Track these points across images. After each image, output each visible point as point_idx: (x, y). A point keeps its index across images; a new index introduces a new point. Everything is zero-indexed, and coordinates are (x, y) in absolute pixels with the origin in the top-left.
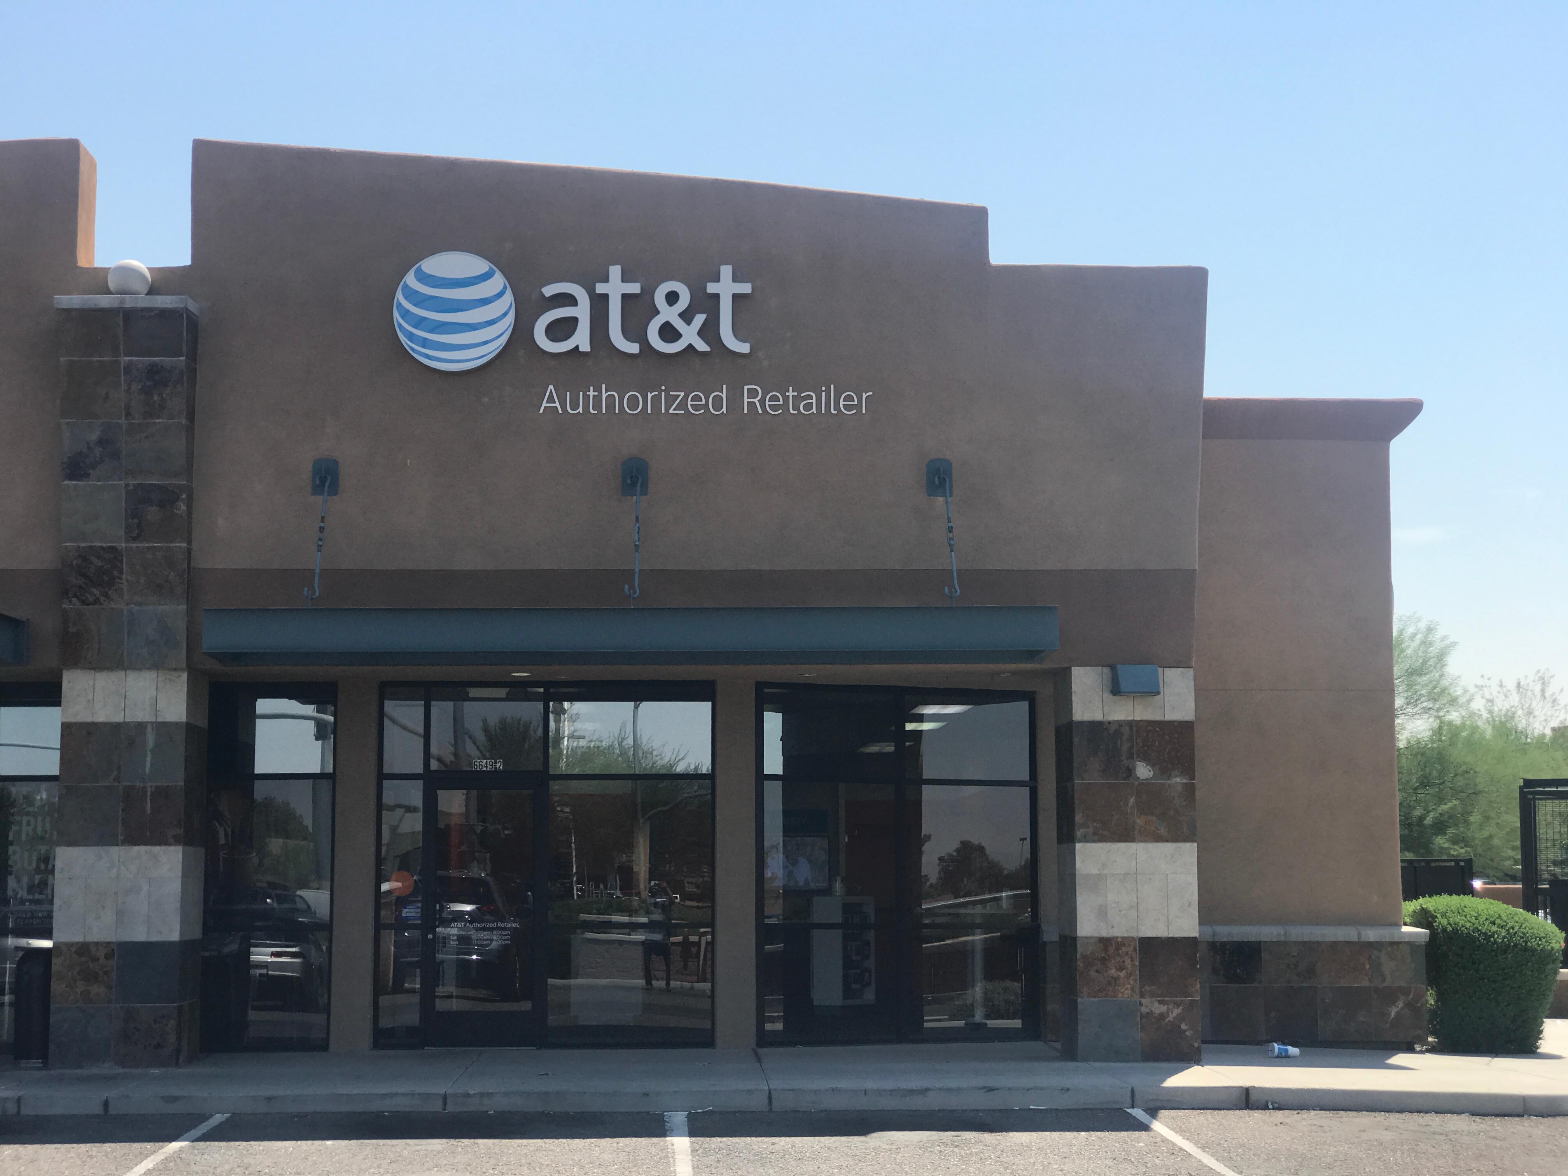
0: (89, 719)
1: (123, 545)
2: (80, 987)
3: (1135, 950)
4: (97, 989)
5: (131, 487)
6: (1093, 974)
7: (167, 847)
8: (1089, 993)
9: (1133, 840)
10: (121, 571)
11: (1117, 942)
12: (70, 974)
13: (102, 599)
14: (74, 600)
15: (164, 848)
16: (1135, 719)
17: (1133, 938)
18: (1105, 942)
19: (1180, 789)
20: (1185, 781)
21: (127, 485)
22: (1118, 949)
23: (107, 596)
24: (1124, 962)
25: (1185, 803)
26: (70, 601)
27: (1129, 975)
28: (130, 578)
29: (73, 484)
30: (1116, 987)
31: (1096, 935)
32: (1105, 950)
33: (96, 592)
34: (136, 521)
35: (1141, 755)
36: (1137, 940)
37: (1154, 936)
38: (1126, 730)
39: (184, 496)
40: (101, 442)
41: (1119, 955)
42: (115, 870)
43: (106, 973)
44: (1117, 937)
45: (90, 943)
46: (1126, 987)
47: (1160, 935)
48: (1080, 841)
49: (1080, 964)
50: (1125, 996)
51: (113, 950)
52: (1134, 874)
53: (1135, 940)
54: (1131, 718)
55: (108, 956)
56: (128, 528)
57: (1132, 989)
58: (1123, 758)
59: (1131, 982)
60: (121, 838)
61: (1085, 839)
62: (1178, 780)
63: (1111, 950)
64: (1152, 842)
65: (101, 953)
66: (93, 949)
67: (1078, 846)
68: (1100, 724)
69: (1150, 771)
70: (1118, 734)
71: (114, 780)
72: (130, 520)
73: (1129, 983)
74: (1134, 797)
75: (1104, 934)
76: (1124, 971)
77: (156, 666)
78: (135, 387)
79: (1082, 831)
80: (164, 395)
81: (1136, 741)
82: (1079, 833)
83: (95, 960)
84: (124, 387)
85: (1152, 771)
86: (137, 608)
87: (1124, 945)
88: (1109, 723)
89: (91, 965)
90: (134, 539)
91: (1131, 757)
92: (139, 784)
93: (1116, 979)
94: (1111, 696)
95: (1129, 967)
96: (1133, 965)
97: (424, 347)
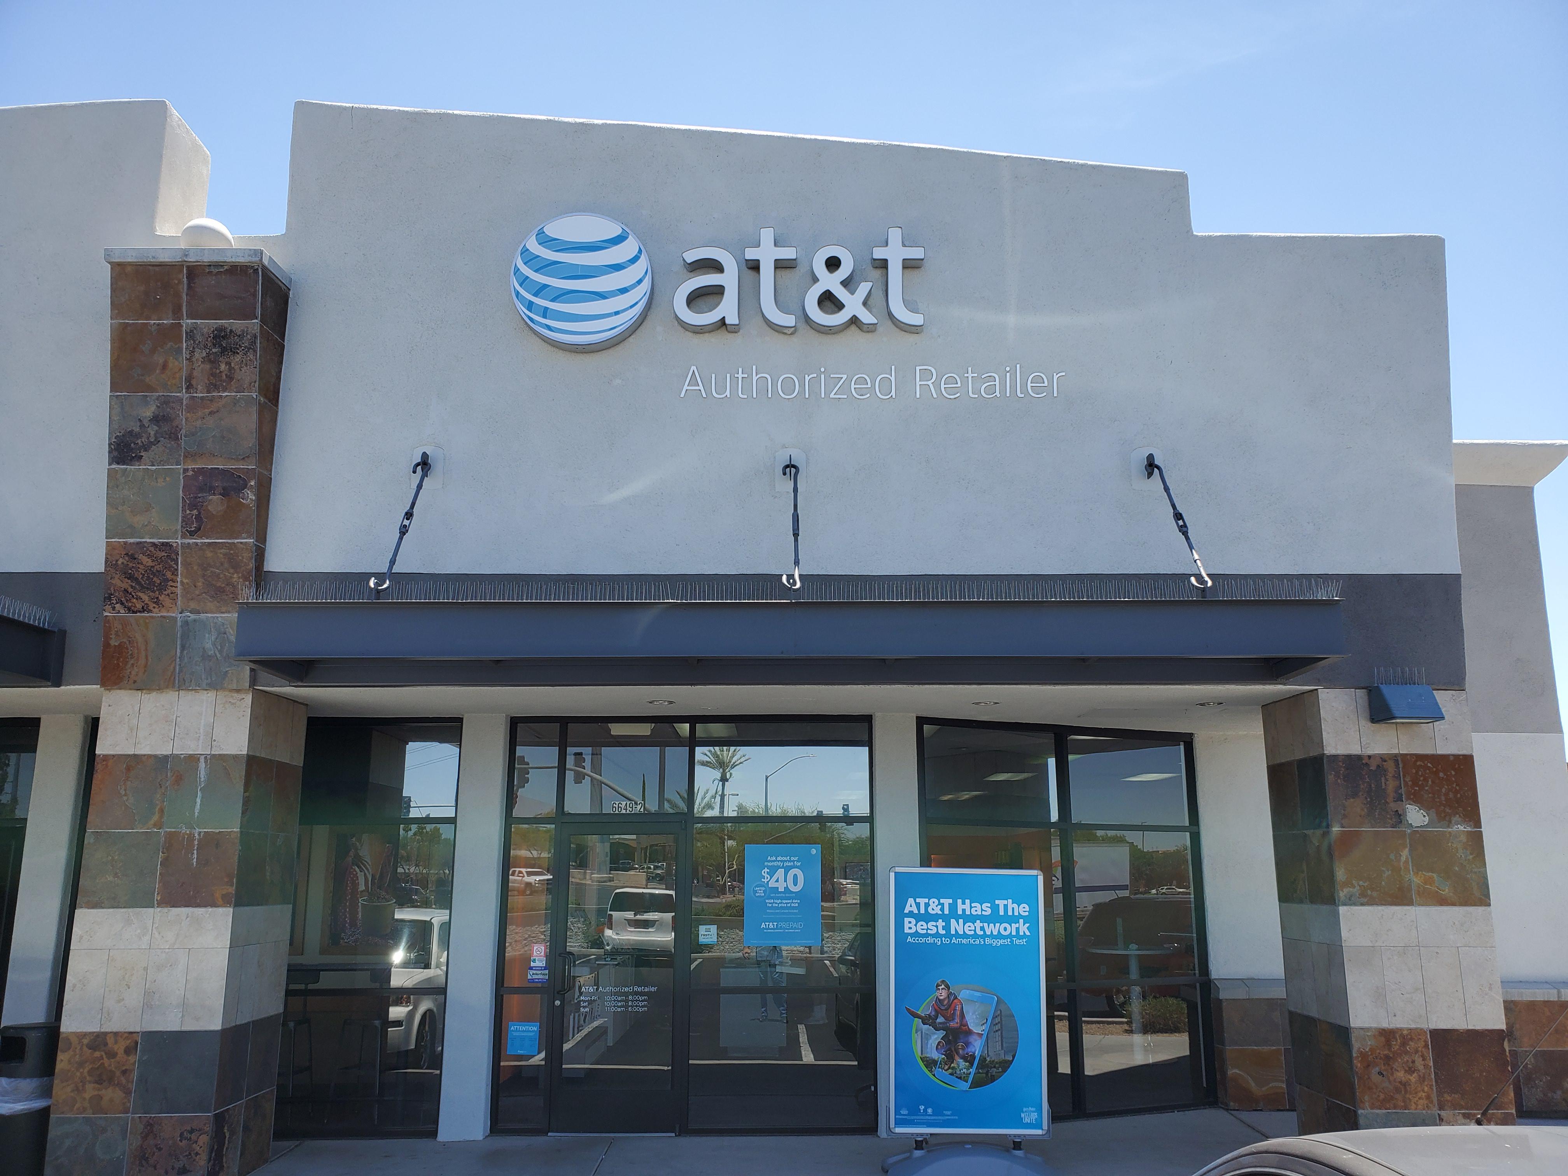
0: (131, 752)
1: (179, 541)
2: (90, 1091)
3: (1426, 1046)
4: (112, 1094)
5: (190, 473)
6: (1375, 1078)
7: (215, 909)
8: (1373, 1104)
9: (1410, 903)
10: (175, 572)
11: (1403, 1036)
12: (78, 1074)
13: (151, 605)
14: (118, 606)
15: (210, 909)
16: (1401, 752)
17: (1421, 1029)
18: (1387, 1035)
19: (1463, 838)
20: (1469, 829)
21: (186, 470)
22: (1404, 1044)
23: (157, 602)
24: (1413, 1062)
25: (1471, 857)
26: (114, 608)
27: (1422, 1079)
28: (185, 581)
29: (121, 469)
30: (1407, 1096)
31: (1374, 1025)
32: (1388, 1044)
33: (145, 598)
34: (195, 512)
35: (1412, 797)
36: (1428, 1032)
37: (1449, 1027)
38: (1390, 766)
39: (252, 483)
40: (156, 419)
41: (1407, 1052)
42: (147, 938)
43: (124, 1072)
44: (1401, 1029)
45: (106, 1034)
46: (1420, 1095)
47: (1456, 1027)
48: (1345, 904)
49: (1358, 1064)
50: (1420, 1106)
51: (137, 1043)
52: (1417, 946)
53: (1425, 1032)
54: (1396, 751)
55: (128, 1051)
56: (186, 521)
57: (1428, 1097)
58: (1390, 799)
59: (1426, 1089)
60: (157, 897)
61: (1350, 901)
62: (1461, 828)
63: (1396, 1045)
64: (1435, 905)
65: (120, 1048)
66: (110, 1041)
67: (1342, 910)
68: (1359, 757)
69: (1424, 816)
70: (1381, 770)
71: (155, 825)
72: (188, 512)
73: (1423, 1091)
74: (1407, 850)
75: (1385, 1025)
76: (1415, 1074)
77: (213, 686)
78: (199, 354)
79: (1346, 890)
80: (233, 365)
81: (1404, 780)
82: (1342, 894)
83: (112, 1055)
84: (185, 354)
85: (1427, 818)
86: (193, 616)
87: (1412, 1039)
88: (1370, 757)
89: (106, 1061)
90: (192, 534)
91: (1399, 799)
92: (185, 830)
93: (1405, 1084)
94: (1370, 724)
95: (1421, 1068)
96: (1426, 1066)
97: (545, 317)
